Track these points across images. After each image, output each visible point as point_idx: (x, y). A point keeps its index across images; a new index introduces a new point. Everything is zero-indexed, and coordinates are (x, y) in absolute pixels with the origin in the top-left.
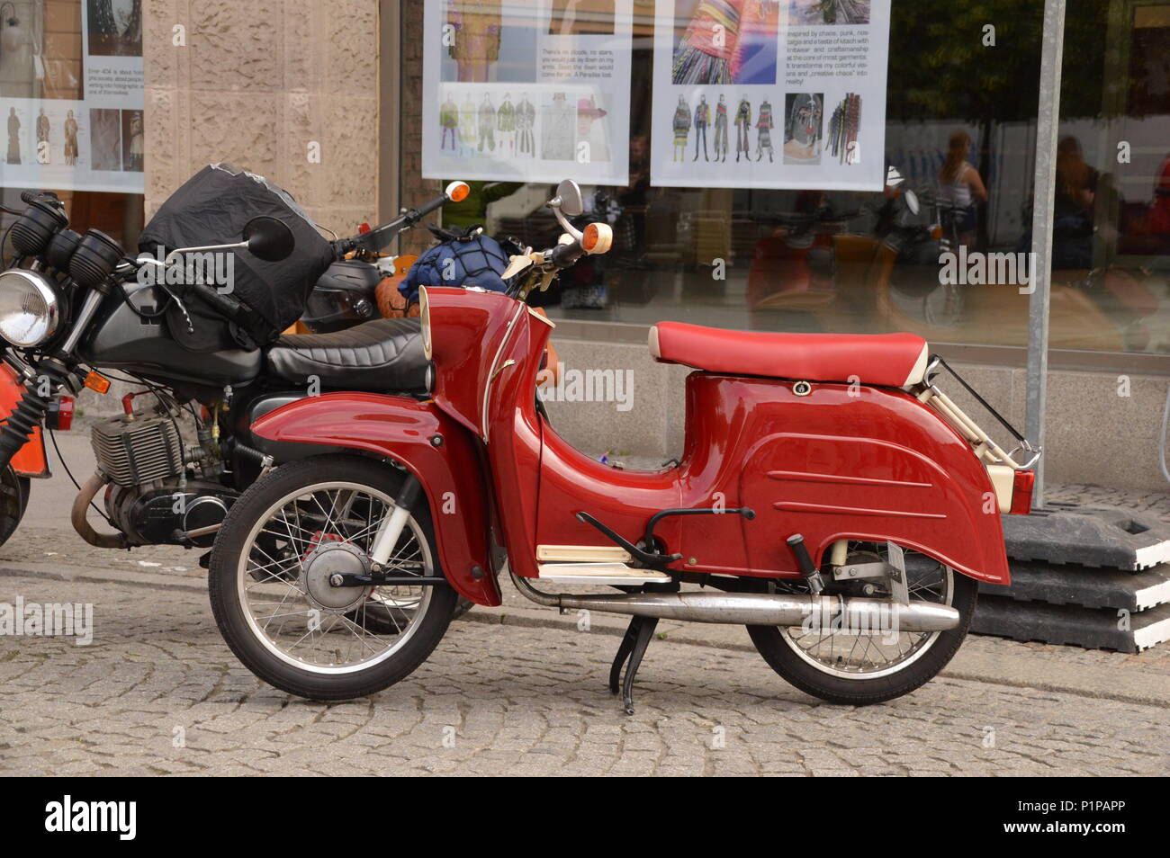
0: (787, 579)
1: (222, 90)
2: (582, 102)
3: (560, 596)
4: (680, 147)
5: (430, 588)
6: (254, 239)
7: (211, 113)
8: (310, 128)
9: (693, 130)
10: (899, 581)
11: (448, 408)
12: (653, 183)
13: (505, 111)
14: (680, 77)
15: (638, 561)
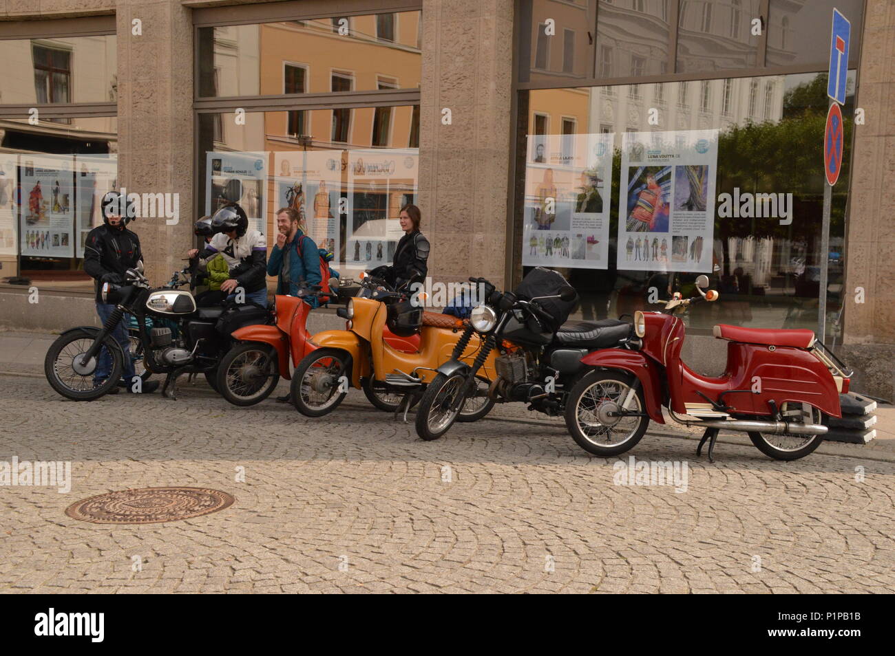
0: (766, 416)
1: (448, 233)
2: (588, 238)
3: (687, 421)
4: (629, 255)
5: (640, 417)
6: (563, 294)
7: (443, 242)
8: (484, 247)
9: (634, 249)
10: (809, 416)
11: (650, 354)
12: (618, 268)
13: (557, 240)
14: (628, 230)
15: (716, 409)
